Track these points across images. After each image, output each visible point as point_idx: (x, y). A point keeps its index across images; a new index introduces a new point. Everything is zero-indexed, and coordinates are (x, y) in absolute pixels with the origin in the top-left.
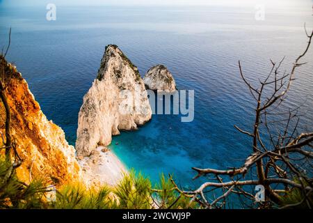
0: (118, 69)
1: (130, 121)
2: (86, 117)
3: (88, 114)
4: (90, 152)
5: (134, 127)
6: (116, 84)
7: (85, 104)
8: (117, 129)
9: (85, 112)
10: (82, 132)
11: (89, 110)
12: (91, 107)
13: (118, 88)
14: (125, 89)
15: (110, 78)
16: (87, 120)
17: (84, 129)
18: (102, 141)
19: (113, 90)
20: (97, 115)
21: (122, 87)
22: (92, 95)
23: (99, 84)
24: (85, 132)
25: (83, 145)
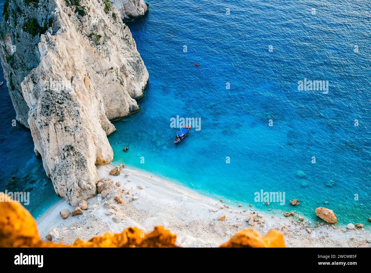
1: (124, 98)
2: (60, 122)
3: (61, 114)
4: (95, 186)
5: (133, 106)
6: (82, 32)
7: (46, 96)
8: (109, 122)
9: (55, 112)
10: (64, 156)
11: (61, 106)
12: (62, 99)
13: (88, 40)
14: (100, 36)
15: (70, 23)
16: (65, 128)
17: (64, 149)
18: (103, 157)
19: (81, 46)
20: (80, 110)
21: (93, 34)
22: (54, 72)
23: (57, 43)
24: (70, 154)
25: (77, 180)
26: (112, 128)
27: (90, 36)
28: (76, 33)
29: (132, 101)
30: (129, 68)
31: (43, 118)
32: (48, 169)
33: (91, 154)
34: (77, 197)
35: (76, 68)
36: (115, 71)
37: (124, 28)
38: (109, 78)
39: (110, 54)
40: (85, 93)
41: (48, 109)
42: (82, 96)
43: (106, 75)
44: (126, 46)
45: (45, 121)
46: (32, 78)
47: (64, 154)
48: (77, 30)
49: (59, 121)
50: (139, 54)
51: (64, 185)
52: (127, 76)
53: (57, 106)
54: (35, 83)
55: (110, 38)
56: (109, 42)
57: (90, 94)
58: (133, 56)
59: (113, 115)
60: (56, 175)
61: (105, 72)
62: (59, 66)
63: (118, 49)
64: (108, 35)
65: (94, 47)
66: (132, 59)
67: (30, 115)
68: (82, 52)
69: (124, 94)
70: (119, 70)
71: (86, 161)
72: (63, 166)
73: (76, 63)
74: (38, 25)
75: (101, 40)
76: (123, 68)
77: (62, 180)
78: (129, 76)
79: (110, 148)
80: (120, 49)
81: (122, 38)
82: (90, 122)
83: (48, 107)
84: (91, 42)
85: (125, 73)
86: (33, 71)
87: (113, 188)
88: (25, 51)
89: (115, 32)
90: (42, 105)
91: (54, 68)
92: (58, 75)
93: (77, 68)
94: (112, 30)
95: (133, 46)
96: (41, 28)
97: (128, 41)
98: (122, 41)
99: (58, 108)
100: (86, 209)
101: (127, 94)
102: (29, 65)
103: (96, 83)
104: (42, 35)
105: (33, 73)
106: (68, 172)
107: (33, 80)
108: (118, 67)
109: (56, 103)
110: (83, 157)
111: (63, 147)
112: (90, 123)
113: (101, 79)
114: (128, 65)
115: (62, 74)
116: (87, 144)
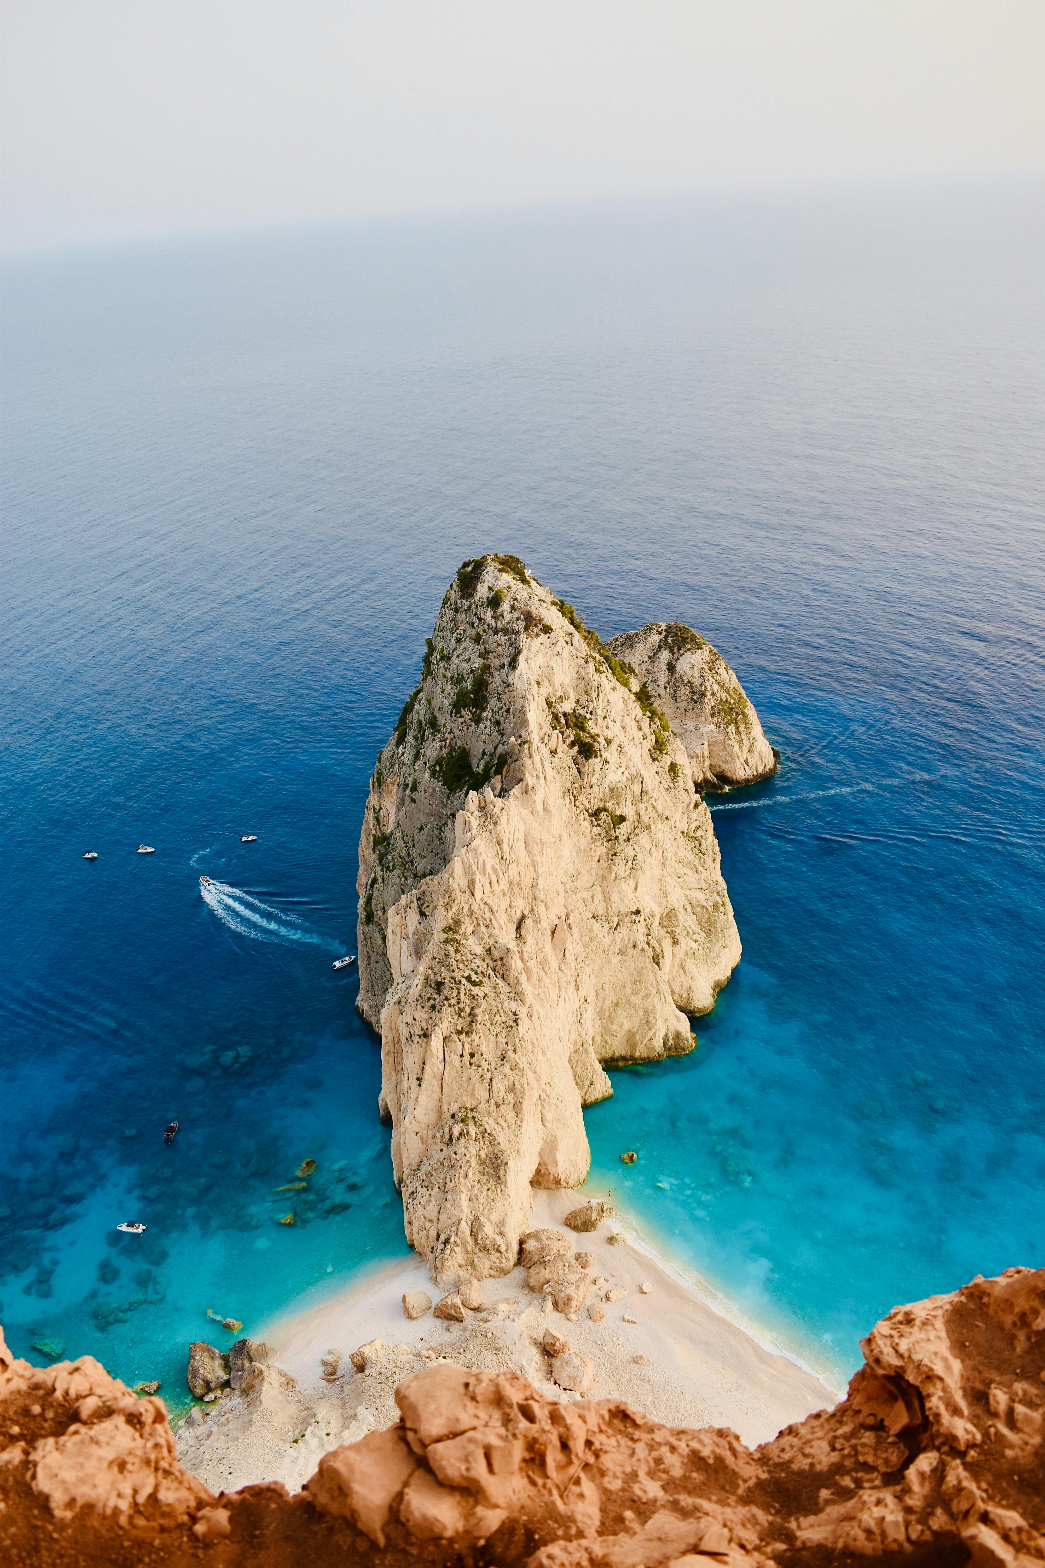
0: (567, 707)
1: (656, 1004)
2: (461, 1037)
3: (470, 1014)
4: (515, 1247)
5: (678, 1036)
6: (575, 801)
7: (441, 956)
8: (598, 1067)
9: (454, 1005)
10: (451, 1136)
11: (476, 990)
12: (482, 973)
13: (587, 824)
14: (622, 819)
15: (550, 773)
16: (472, 1055)
17: (453, 1116)
18: (556, 1164)
19: (565, 836)
20: (523, 1014)
21: (605, 810)
22: (478, 894)
23: (503, 820)
24: (468, 1133)
25: (469, 1215)
26: (603, 1085)
27: (596, 814)
28: (560, 801)
29: (676, 1017)
30: (687, 920)
31: (422, 1015)
32: (401, 1163)
33: (524, 1147)
34: (460, 1266)
35: (537, 894)
36: (645, 920)
37: (696, 805)
38: (622, 939)
39: (640, 872)
40: (547, 969)
41: (439, 992)
42: (536, 975)
43: (616, 929)
44: (690, 856)
45: (424, 1024)
46: (419, 899)
47: (450, 1129)
48: (564, 793)
49: (459, 1033)
50: (723, 885)
51: (431, 1221)
52: (675, 942)
53: (463, 988)
54: (422, 914)
55: (648, 828)
56: (643, 839)
57: (560, 973)
58: (704, 887)
59: (614, 1048)
60: (417, 1184)
61: (616, 919)
62: (494, 880)
63: (667, 863)
64: (645, 819)
65: (599, 844)
66: (700, 896)
67: (391, 998)
68: (566, 852)
69: (658, 992)
70: (657, 921)
71: (506, 1164)
72: (442, 1164)
73: (541, 881)
74: (469, 767)
75: (624, 829)
76: (669, 918)
77: (429, 1201)
78: (682, 942)
79: (584, 1144)
80: (672, 861)
81: (683, 833)
82: (543, 1053)
83: (439, 986)
84: (594, 828)
85: (671, 933)
86: (427, 884)
87: (566, 1268)
88: (422, 828)
89: (667, 814)
90: (427, 979)
91: (480, 882)
92: (486, 903)
93: (541, 895)
94: (659, 808)
95: (709, 861)
96: (473, 774)
97: (700, 845)
98: (682, 841)
99: (465, 994)
100: (477, 1310)
101: (666, 994)
102: (421, 865)
103: (586, 946)
104: (472, 794)
105: (424, 887)
106: (450, 1185)
107: (419, 907)
108: (658, 911)
109: (464, 981)
110: (502, 1152)
111: (454, 1108)
112: (540, 1057)
113: (600, 935)
114: (686, 910)
115: (500, 903)
116: (520, 1116)
